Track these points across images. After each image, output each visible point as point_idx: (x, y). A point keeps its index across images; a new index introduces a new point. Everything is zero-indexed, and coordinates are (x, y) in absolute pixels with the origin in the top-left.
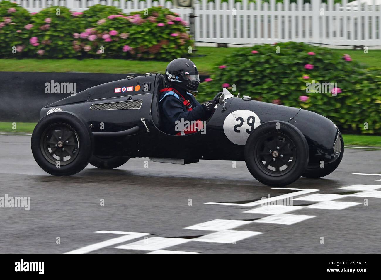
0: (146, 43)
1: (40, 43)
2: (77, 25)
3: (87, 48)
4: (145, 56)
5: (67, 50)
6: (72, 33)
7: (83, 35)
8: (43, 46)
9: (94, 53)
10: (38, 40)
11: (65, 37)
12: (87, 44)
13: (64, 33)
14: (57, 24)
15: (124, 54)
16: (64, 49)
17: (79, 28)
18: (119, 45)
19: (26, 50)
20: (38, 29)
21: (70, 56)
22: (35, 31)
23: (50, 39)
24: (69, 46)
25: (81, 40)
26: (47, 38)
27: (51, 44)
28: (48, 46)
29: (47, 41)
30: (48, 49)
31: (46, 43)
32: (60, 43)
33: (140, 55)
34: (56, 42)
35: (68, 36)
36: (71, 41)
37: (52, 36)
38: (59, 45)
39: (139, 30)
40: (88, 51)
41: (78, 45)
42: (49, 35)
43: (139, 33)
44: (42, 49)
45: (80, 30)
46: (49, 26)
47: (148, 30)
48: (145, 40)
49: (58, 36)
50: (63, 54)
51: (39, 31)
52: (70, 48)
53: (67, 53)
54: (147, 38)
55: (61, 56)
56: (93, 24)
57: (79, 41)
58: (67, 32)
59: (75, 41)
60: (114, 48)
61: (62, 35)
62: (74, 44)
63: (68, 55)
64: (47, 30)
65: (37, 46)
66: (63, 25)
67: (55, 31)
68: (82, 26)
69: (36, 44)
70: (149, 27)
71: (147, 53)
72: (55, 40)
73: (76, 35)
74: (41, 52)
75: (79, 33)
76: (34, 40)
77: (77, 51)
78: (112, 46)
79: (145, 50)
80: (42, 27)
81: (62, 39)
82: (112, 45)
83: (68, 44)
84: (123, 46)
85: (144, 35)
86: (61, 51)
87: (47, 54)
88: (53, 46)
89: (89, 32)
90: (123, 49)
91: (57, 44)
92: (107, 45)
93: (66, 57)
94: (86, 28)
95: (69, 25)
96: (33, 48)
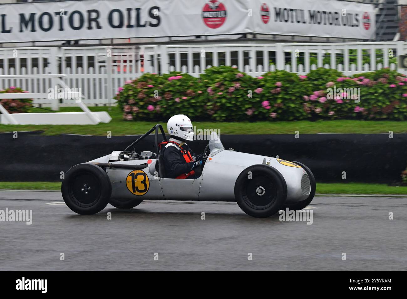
0: (380, 104)
1: (273, 106)
2: (305, 88)
3: (318, 110)
4: (378, 117)
5: (298, 112)
6: (302, 96)
7: (313, 97)
8: (275, 109)
9: (325, 115)
10: (270, 103)
11: (296, 99)
12: (316, 106)
13: (295, 96)
14: (287, 88)
15: (354, 115)
16: (295, 111)
17: (308, 91)
18: (350, 106)
19: (256, 113)
20: (270, 92)
21: (301, 118)
22: (267, 95)
23: (282, 102)
24: (300, 108)
25: (310, 102)
26: (279, 101)
27: (283, 107)
28: (279, 108)
29: (279, 104)
30: (280, 111)
31: (278, 106)
32: (292, 105)
33: (372, 116)
34: (288, 105)
35: (299, 99)
36: (302, 104)
37: (284, 99)
38: (291, 108)
39: (372, 91)
40: (319, 112)
41: (308, 107)
42: (281, 98)
43: (372, 94)
44: (274, 112)
45: (309, 93)
46: (281, 90)
47: (381, 91)
48: (379, 101)
49: (290, 99)
50: (294, 116)
51: (270, 95)
52: (301, 110)
53: (298, 115)
54: (380, 98)
55: (291, 118)
56: (321, 87)
57: (309, 103)
58: (297, 95)
59: (305, 104)
60: (346, 109)
61: (294, 98)
62: (305, 106)
63: (299, 117)
64: (279, 94)
65: (269, 110)
66: (293, 89)
67: (287, 94)
68: (310, 89)
69: (268, 108)
70: (381, 88)
71: (380, 113)
72: (287, 103)
73: (306, 97)
74: (273, 115)
75: (309, 95)
76: (266, 103)
77: (308, 113)
78: (343, 108)
79: (378, 111)
80: (273, 91)
81: (293, 102)
82: (343, 106)
83: (299, 106)
84: (354, 107)
85: (377, 96)
86: (293, 113)
87: (279, 117)
88: (285, 109)
89: (318, 94)
90: (355, 110)
91: (289, 106)
92: (339, 106)
93: (297, 119)
94: (314, 90)
95: (298, 88)
96: (265, 111)
